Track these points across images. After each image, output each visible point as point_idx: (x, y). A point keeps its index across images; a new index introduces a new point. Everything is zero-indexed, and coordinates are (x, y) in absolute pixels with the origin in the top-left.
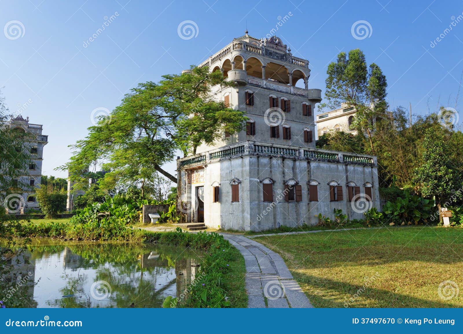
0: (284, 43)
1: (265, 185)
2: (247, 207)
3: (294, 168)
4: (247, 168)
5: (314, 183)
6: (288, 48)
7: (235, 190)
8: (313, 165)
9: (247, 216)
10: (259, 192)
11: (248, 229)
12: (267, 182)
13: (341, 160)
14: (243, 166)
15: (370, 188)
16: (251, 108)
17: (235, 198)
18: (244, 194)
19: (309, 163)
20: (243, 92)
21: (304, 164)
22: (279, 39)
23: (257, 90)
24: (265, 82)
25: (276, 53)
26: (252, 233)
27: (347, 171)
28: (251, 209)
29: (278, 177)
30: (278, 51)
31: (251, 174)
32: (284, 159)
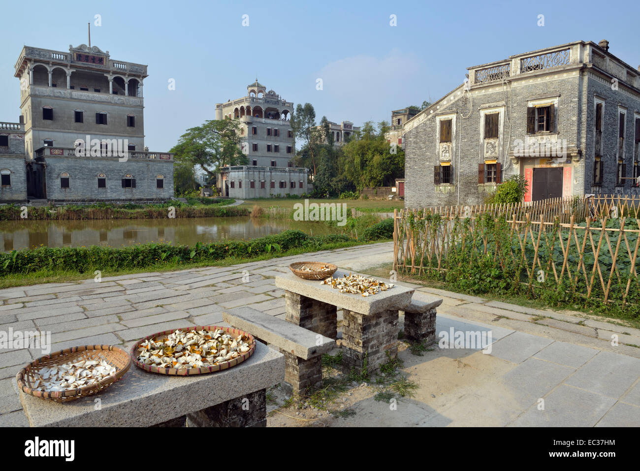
0: (277, 94)
1: (251, 182)
2: (244, 190)
3: (264, 175)
4: (244, 176)
5: (273, 181)
6: (279, 97)
7: (240, 183)
8: (273, 173)
9: (244, 193)
10: (249, 184)
11: (244, 198)
12: (252, 181)
13: (287, 171)
14: (243, 175)
15: (302, 183)
16: (255, 136)
17: (240, 187)
18: (243, 185)
19: (271, 173)
20: (251, 127)
21: (269, 173)
22: (274, 92)
23: (259, 125)
24: (264, 120)
25: (272, 101)
26: (246, 199)
27: (290, 175)
28: (246, 191)
29: (257, 179)
30: (273, 100)
31: (245, 178)
32: (259, 172)
